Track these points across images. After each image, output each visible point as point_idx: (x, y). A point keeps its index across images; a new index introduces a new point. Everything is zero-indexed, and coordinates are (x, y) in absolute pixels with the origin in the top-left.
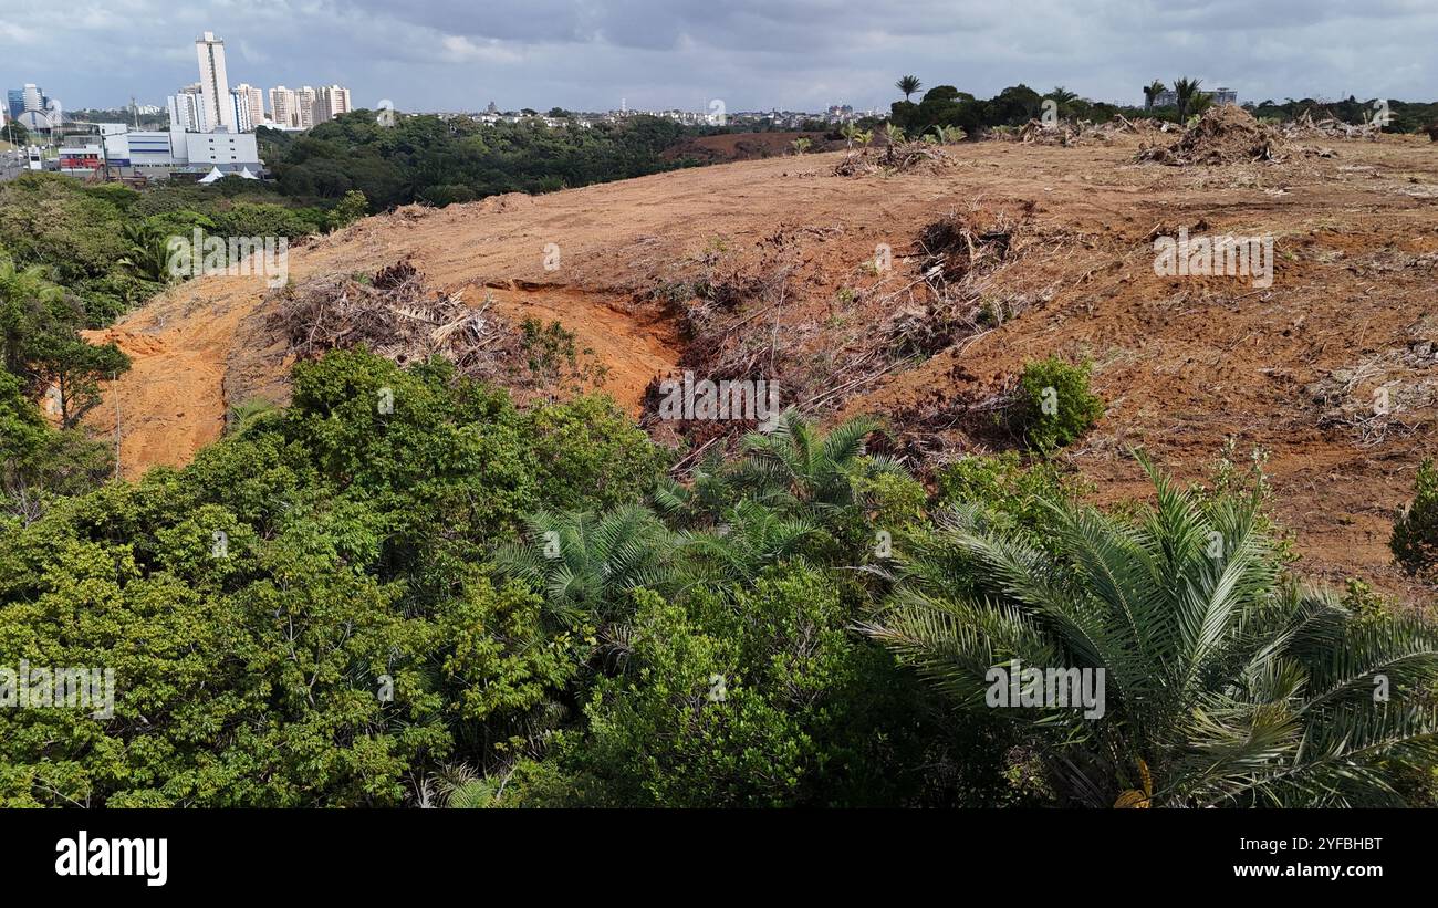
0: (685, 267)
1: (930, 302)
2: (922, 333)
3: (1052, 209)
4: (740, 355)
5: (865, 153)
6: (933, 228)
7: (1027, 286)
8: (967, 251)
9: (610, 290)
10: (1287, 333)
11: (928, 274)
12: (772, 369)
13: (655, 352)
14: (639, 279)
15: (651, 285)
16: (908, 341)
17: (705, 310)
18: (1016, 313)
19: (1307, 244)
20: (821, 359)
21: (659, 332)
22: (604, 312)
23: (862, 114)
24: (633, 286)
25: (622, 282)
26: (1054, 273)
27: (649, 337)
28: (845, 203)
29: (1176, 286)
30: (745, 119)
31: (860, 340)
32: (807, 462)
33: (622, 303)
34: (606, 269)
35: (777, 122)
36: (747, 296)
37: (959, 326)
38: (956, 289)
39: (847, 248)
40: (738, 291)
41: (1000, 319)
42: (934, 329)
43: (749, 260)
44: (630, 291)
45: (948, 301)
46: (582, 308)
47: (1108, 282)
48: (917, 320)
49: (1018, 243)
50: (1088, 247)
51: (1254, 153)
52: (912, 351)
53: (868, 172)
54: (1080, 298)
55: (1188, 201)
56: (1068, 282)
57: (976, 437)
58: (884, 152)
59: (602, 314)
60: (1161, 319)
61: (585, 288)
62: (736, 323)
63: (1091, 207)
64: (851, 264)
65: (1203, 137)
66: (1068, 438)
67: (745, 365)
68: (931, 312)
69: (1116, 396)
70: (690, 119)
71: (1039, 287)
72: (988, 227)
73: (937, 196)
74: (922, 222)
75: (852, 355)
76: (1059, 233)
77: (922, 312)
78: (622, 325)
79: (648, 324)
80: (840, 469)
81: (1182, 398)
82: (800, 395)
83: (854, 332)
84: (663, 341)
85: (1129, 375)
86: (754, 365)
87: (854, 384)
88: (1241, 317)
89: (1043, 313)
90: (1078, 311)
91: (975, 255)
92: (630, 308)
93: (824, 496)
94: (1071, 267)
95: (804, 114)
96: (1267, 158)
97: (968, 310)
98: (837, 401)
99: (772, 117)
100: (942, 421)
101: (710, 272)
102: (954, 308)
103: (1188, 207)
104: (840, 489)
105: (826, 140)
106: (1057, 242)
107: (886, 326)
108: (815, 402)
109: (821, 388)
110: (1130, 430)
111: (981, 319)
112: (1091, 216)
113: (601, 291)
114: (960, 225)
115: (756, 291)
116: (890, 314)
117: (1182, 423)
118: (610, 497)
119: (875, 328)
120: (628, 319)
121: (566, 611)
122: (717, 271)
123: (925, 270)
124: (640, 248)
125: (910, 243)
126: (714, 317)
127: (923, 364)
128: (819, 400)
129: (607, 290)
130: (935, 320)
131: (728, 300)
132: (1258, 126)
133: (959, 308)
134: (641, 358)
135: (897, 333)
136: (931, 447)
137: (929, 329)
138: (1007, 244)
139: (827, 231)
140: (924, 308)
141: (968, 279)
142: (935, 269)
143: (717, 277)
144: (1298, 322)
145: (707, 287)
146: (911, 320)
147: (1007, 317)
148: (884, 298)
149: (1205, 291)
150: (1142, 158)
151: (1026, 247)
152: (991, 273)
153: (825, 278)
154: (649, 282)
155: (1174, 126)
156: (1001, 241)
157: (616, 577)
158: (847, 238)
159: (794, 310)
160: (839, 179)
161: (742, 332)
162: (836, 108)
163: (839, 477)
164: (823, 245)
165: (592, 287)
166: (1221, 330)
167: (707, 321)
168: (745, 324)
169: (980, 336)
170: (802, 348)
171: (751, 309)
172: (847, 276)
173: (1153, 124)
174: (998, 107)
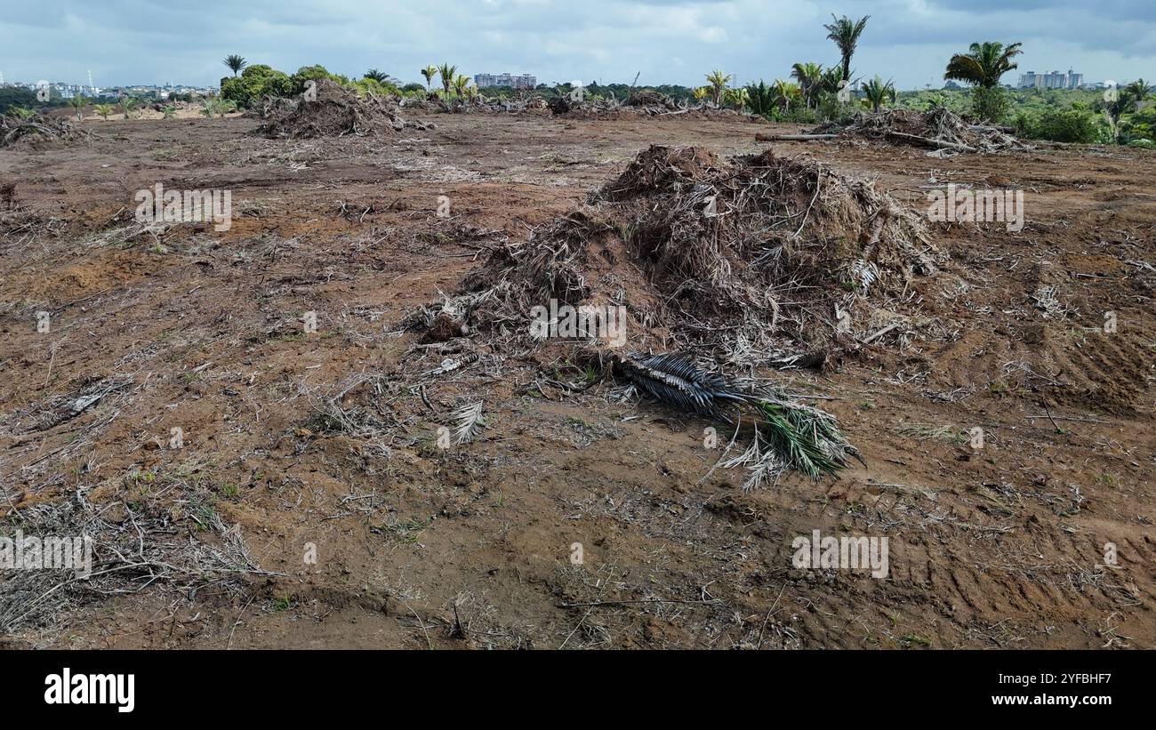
50: (52, 236)
65: (304, 112)
70: (76, 91)
76: (30, 219)
96: (354, 132)
106: (24, 231)
132: (350, 102)
173: (395, 100)
174: (294, 84)
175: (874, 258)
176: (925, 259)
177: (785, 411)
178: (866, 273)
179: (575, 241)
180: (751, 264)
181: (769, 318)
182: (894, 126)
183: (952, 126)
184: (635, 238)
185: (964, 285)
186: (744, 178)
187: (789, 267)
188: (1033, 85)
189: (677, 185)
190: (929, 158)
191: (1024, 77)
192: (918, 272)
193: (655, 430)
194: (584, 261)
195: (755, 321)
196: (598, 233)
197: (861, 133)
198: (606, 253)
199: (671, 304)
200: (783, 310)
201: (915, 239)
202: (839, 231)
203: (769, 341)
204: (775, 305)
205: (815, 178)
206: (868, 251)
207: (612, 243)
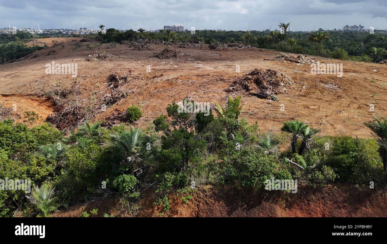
0: (51, 88)
1: (112, 93)
2: (110, 100)
3: (135, 70)
4: (69, 108)
5: (93, 55)
6: (111, 76)
7: (131, 88)
8: (118, 81)
9: (31, 95)
10: (172, 97)
11: (111, 87)
12: (78, 111)
13: (46, 109)
14: (38, 91)
15: (42, 93)
16: (108, 102)
17: (58, 98)
18: (129, 95)
19: (177, 79)
20: (89, 107)
21: (47, 104)
22: (30, 100)
23: (90, 31)
24: (37, 93)
25: (34, 92)
26: (136, 85)
27: (44, 106)
28: (90, 69)
29: (156, 88)
30: (53, 31)
31: (97, 102)
32: (90, 130)
33: (35, 98)
34: (28, 89)
35: (64, 33)
36: (69, 94)
37: (118, 98)
38: (117, 90)
39: (92, 81)
40: (66, 93)
41: (126, 96)
42: (113, 99)
43: (68, 85)
44: (36, 95)
45: (115, 92)
46: (23, 100)
47: (145, 87)
48: (109, 97)
49: (128, 79)
50: (142, 79)
51: (174, 56)
52: (109, 104)
53: (94, 60)
54: (140, 91)
55: (161, 68)
56: (138, 88)
57: (121, 121)
58: (97, 55)
59: (29, 101)
60: (153, 95)
61: (23, 95)
62: (67, 100)
63: (143, 70)
64: (93, 85)
65: (165, 53)
66: (136, 119)
67: (71, 110)
68: (112, 95)
69: (145, 110)
70: (34, 31)
71: (133, 89)
72: (122, 76)
73: (111, 67)
74: (108, 74)
75: (96, 106)
76: (136, 77)
77: (110, 95)
78: (36, 104)
79: (43, 102)
80: (96, 130)
81: (155, 109)
82: (85, 116)
83: (96, 101)
84: (48, 106)
85: (148, 106)
86: (73, 110)
87: (97, 112)
88: (166, 94)
89: (134, 94)
90: (140, 94)
91: (120, 82)
92: (37, 99)
93: (94, 135)
94: (139, 84)
95: (72, 30)
96: (176, 57)
97: (120, 94)
98: (94, 116)
99: (61, 31)
100: (115, 119)
101: (58, 88)
102: (117, 94)
103: (161, 70)
104: (97, 133)
105: (81, 42)
106: (136, 79)
107: (103, 99)
108: (89, 117)
109: (90, 113)
110: (147, 116)
111: (123, 96)
112: (143, 72)
113: (28, 95)
114: (116, 76)
115: (71, 92)
116: (103, 96)
117: (154, 114)
118: (53, 141)
119: (100, 99)
120: (37, 101)
121: (51, 161)
122: (60, 88)
123: (110, 86)
124: (37, 83)
125: (106, 79)
126: (61, 99)
127: (111, 107)
128: (90, 116)
129: (30, 95)
130: (113, 97)
131: (64, 95)
132: (175, 50)
133: (118, 94)
134: (43, 111)
135: (105, 100)
136: (113, 124)
137: (112, 99)
138: (126, 79)
139: (86, 77)
140: (110, 94)
141: (119, 87)
142: (112, 85)
143: (60, 90)
144: (173, 94)
145: (58, 92)
146: (108, 97)
147: (127, 96)
148: (102, 92)
149: (161, 89)
150: (154, 57)
151: (130, 80)
152: (124, 86)
153: (87, 88)
154: (41, 92)
155: (165, 42)
156: (125, 79)
157: (58, 154)
158: (91, 78)
159: (81, 96)
160: (87, 62)
161: (69, 102)
162: (82, 28)
163: (96, 131)
164: (86, 80)
165: (25, 94)
166: (162, 97)
167: (59, 101)
168: (69, 100)
169: (122, 100)
170: (84, 105)
171: (70, 97)
172: (92, 88)
173: (161, 42)
174: (126, 35)
175: (283, 82)
176: (290, 83)
177: (273, 97)
178: (282, 84)
179: (247, 80)
180: (268, 83)
181: (271, 89)
182: (292, 58)
183: (302, 59)
184: (254, 80)
185: (295, 86)
186: (267, 72)
187: (273, 83)
188: (348, 29)
189: (259, 74)
190: (297, 65)
191: (345, 27)
192: (289, 84)
193: (260, 99)
194: (248, 83)
195: (269, 89)
196: (250, 79)
197: (285, 59)
198: (251, 82)
199: (259, 88)
200: (272, 88)
201: (289, 80)
202: (279, 79)
203: (271, 92)
204: (271, 88)
205: (276, 73)
206: (283, 81)
207: (252, 80)
